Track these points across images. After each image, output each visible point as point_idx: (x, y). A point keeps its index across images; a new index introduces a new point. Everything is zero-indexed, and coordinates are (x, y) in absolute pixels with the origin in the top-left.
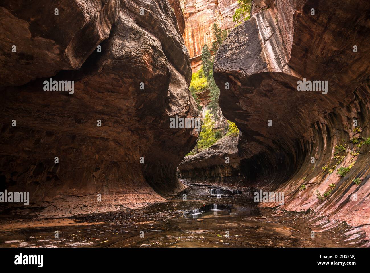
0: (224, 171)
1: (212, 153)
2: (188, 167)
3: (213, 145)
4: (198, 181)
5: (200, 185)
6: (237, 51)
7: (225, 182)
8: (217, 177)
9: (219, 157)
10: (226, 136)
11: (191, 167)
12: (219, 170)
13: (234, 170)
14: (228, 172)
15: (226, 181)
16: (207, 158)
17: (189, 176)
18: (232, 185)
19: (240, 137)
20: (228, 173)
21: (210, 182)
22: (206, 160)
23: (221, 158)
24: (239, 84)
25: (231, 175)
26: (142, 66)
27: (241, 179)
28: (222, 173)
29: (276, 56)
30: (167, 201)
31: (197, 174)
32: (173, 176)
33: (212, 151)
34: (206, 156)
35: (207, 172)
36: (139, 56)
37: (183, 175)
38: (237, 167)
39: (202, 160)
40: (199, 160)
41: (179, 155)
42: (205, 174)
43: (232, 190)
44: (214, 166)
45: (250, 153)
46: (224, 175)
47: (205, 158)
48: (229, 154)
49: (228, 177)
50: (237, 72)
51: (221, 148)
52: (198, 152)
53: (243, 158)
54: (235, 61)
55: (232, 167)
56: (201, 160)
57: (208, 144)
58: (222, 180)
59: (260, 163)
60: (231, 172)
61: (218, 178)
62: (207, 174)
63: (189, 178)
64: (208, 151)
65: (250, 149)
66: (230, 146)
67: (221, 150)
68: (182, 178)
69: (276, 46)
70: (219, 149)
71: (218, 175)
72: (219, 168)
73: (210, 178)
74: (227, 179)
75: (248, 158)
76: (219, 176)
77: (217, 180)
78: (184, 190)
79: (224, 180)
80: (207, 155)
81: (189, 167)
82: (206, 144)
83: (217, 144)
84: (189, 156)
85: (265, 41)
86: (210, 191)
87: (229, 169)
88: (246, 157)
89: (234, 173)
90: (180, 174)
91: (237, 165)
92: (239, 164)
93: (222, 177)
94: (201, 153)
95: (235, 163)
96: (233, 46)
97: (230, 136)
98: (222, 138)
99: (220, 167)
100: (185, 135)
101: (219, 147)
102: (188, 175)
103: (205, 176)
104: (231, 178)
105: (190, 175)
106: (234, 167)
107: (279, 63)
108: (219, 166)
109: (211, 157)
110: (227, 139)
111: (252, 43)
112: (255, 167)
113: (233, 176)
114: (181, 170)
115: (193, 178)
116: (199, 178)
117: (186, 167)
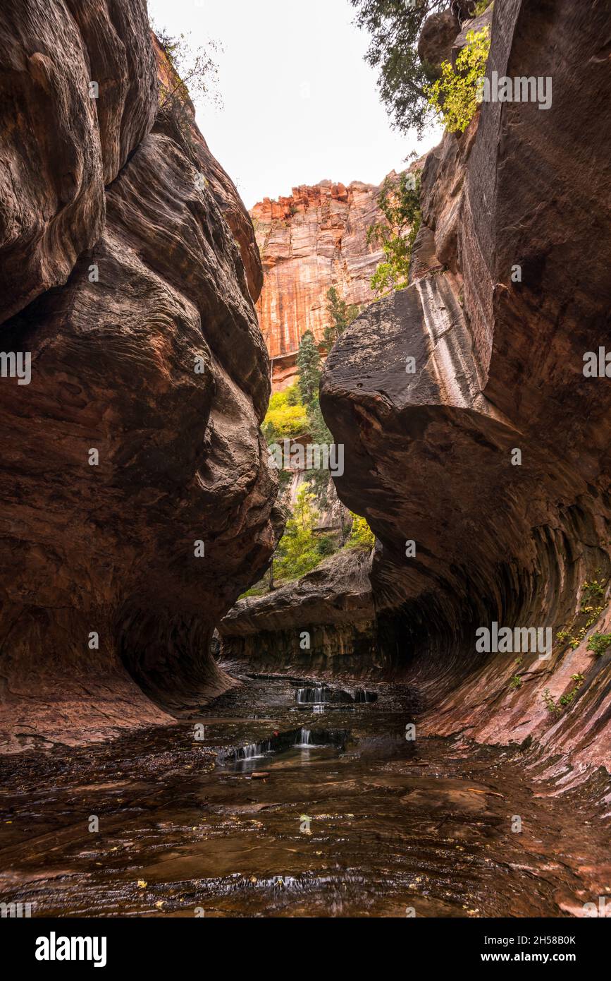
0: (336, 640)
1: (307, 592)
2: (246, 629)
3: (313, 571)
4: (267, 667)
5: (271, 678)
6: (375, 353)
7: (337, 670)
8: (318, 655)
9: (326, 604)
10: (343, 550)
11: (252, 629)
12: (323, 638)
13: (360, 638)
14: (344, 642)
15: (340, 666)
16: (295, 604)
17: (245, 653)
18: (353, 677)
19: (377, 553)
20: (345, 646)
21: (299, 668)
22: (292, 612)
23: (329, 607)
24: (377, 426)
25: (353, 650)
26: (147, 363)
27: (376, 663)
28: (331, 645)
29: (458, 372)
30: (175, 722)
31: (266, 646)
32: (201, 652)
33: (308, 586)
34: (292, 600)
35: (293, 642)
36: (141, 336)
37: (230, 651)
38: (367, 629)
39: (281, 611)
40: (274, 609)
41: (222, 595)
42: (286, 648)
43: (353, 692)
44: (311, 625)
45: (398, 594)
46: (336, 650)
47: (289, 604)
48: (349, 595)
49: (345, 655)
50: (373, 399)
51: (332, 580)
52: (272, 589)
53: (384, 607)
54: (369, 374)
55: (356, 630)
56: (279, 609)
57: (301, 569)
58: (330, 664)
59: (423, 621)
60: (354, 642)
61: (321, 660)
62: (293, 649)
63: (244, 657)
64: (299, 586)
65: (399, 584)
66: (353, 576)
67: (329, 585)
68: (227, 657)
69: (458, 351)
70: (327, 581)
71: (319, 651)
72: (324, 631)
73: (299, 657)
74: (341, 662)
75: (395, 608)
76: (322, 653)
77: (318, 664)
78: (227, 692)
79: (334, 664)
80: (295, 597)
81: (248, 628)
82: (295, 568)
83: (321, 569)
84: (249, 597)
85: (436, 338)
86: (296, 695)
87: (348, 635)
88: (389, 605)
89: (361, 645)
90: (221, 648)
91: (368, 625)
92: (373, 622)
93: (330, 655)
94: (280, 591)
95: (362, 618)
96: (367, 341)
97: (354, 552)
98: (335, 555)
99: (326, 629)
100: (241, 541)
101: (326, 576)
102: (243, 649)
103: (287, 654)
104: (352, 659)
105: (249, 650)
106: (361, 631)
107: (465, 389)
108: (323, 628)
109: (304, 603)
110: (346, 558)
111: (408, 338)
112: (411, 631)
113: (356, 653)
114: (223, 637)
115: (256, 659)
116: (272, 658)
117: (239, 629)
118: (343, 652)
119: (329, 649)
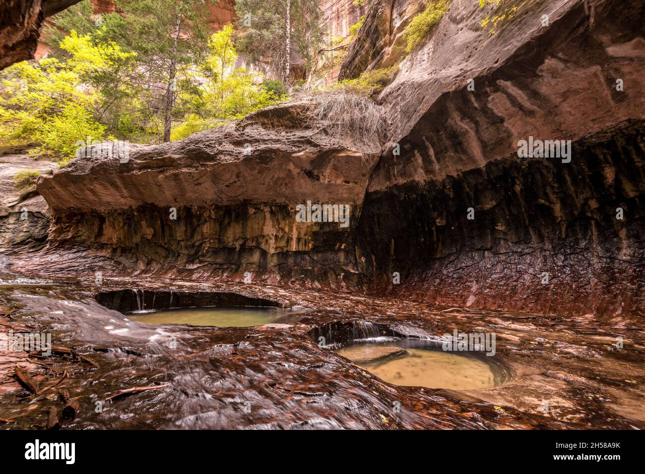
0: (287, 230)
1: (257, 141)
2: (107, 199)
7: (286, 273)
8: (251, 250)
9: (291, 166)
11: (123, 200)
12: (264, 225)
14: (299, 233)
15: (290, 268)
16: (229, 159)
17: (104, 240)
20: (299, 240)
23: (296, 172)
25: (310, 245)
27: (348, 265)
28: (276, 236)
31: (149, 232)
34: (221, 152)
35: (206, 229)
37: (70, 235)
40: (178, 166)
42: (192, 236)
44: (246, 203)
46: (283, 243)
47: (212, 158)
48: (343, 154)
49: (297, 253)
51: (311, 126)
53: (401, 181)
56: (188, 166)
58: (272, 264)
59: (498, 205)
60: (315, 234)
61: (256, 257)
62: (203, 238)
63: (102, 246)
64: (237, 130)
67: (308, 133)
68: (62, 245)
70: (299, 127)
71: (254, 244)
72: (268, 215)
73: (216, 252)
74: (291, 261)
76: (258, 247)
77: (252, 264)
79: (279, 265)
80: (229, 147)
81: (113, 198)
88: (420, 177)
89: (325, 239)
92: (355, 207)
93: (272, 251)
99: (272, 212)
102: (100, 233)
103: (193, 246)
104: (307, 258)
105: (111, 234)
108: (267, 209)
109: (248, 159)
112: (439, 222)
113: (315, 249)
114: (56, 210)
115: (125, 251)
116: (159, 250)
117: (91, 197)
118: (294, 247)
119: (272, 241)
